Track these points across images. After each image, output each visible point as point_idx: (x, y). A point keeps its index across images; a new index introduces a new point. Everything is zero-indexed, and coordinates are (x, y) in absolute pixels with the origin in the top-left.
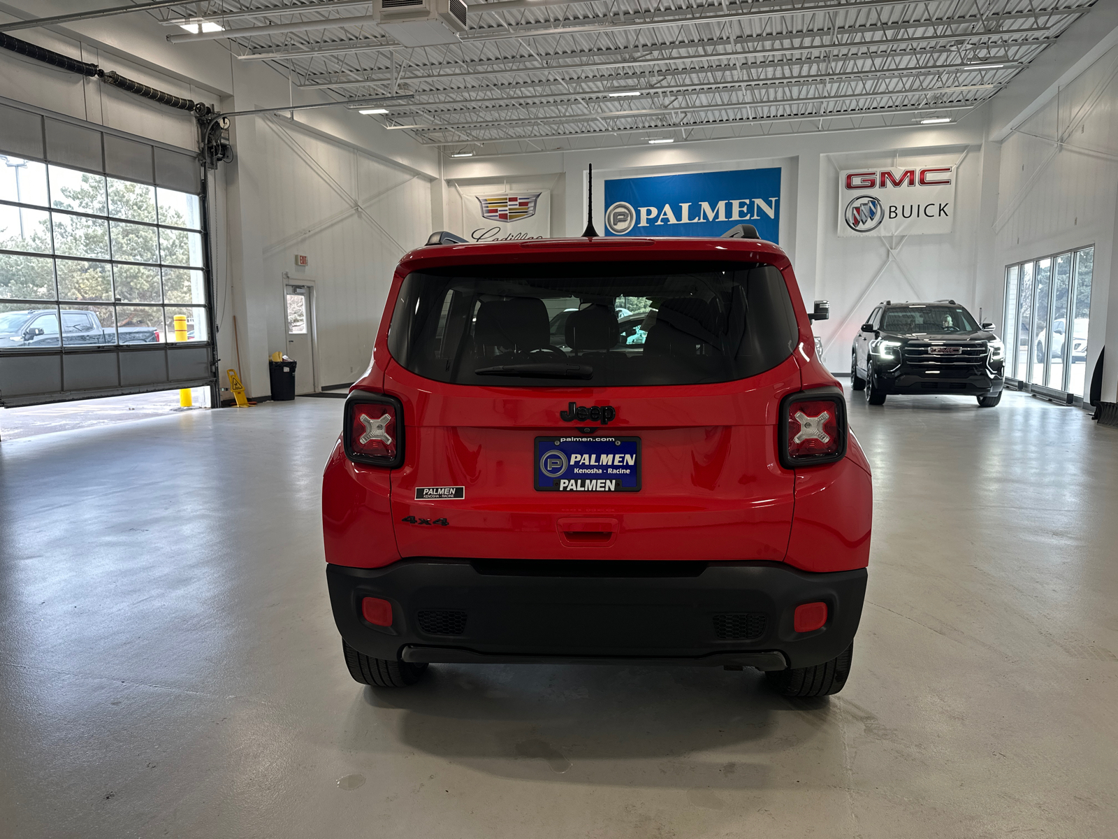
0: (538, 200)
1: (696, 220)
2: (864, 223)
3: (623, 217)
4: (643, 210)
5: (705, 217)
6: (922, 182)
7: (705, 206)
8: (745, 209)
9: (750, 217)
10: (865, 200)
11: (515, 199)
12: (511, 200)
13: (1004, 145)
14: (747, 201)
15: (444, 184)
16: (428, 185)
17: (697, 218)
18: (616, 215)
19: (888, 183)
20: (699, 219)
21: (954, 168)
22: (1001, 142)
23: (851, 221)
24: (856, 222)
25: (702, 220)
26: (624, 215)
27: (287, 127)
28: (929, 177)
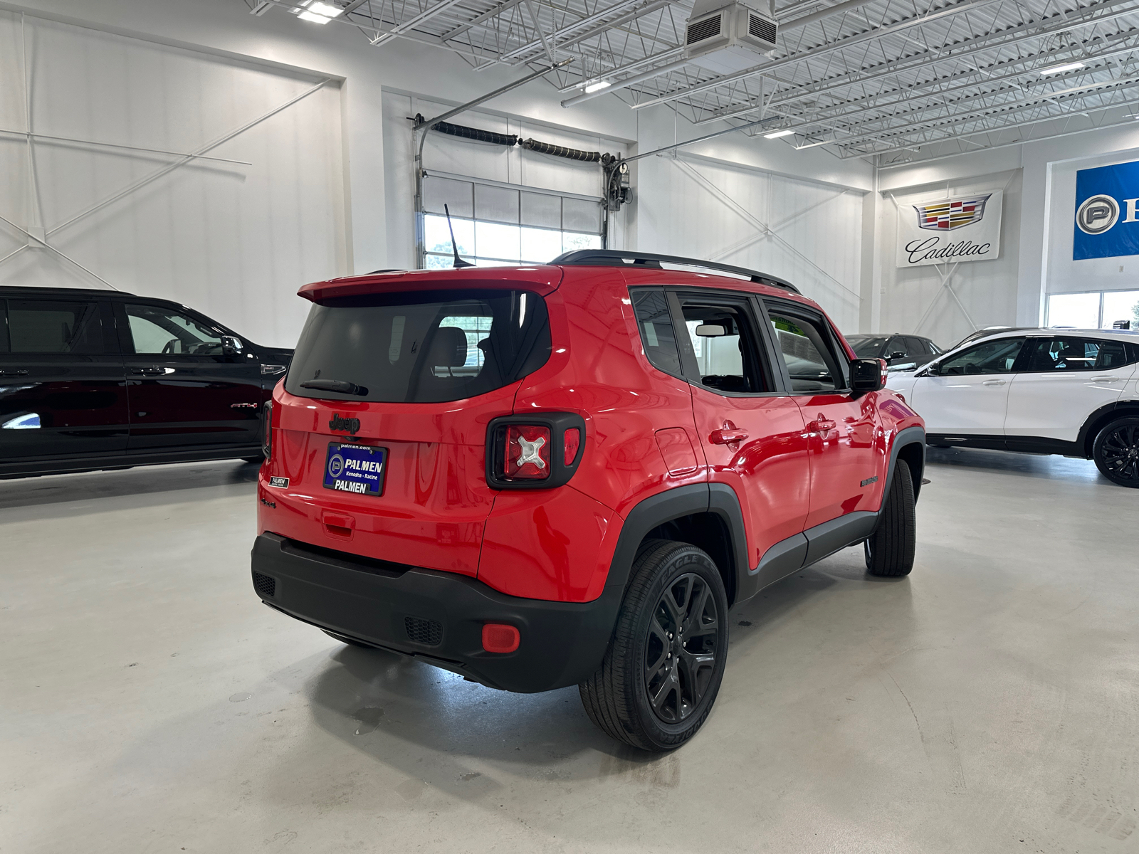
0: (987, 202)
3: (1101, 213)
4: (1131, 203)
11: (959, 204)
12: (953, 205)
15: (878, 196)
16: (861, 199)
18: (1090, 212)
26: (1103, 211)
27: (690, 162)
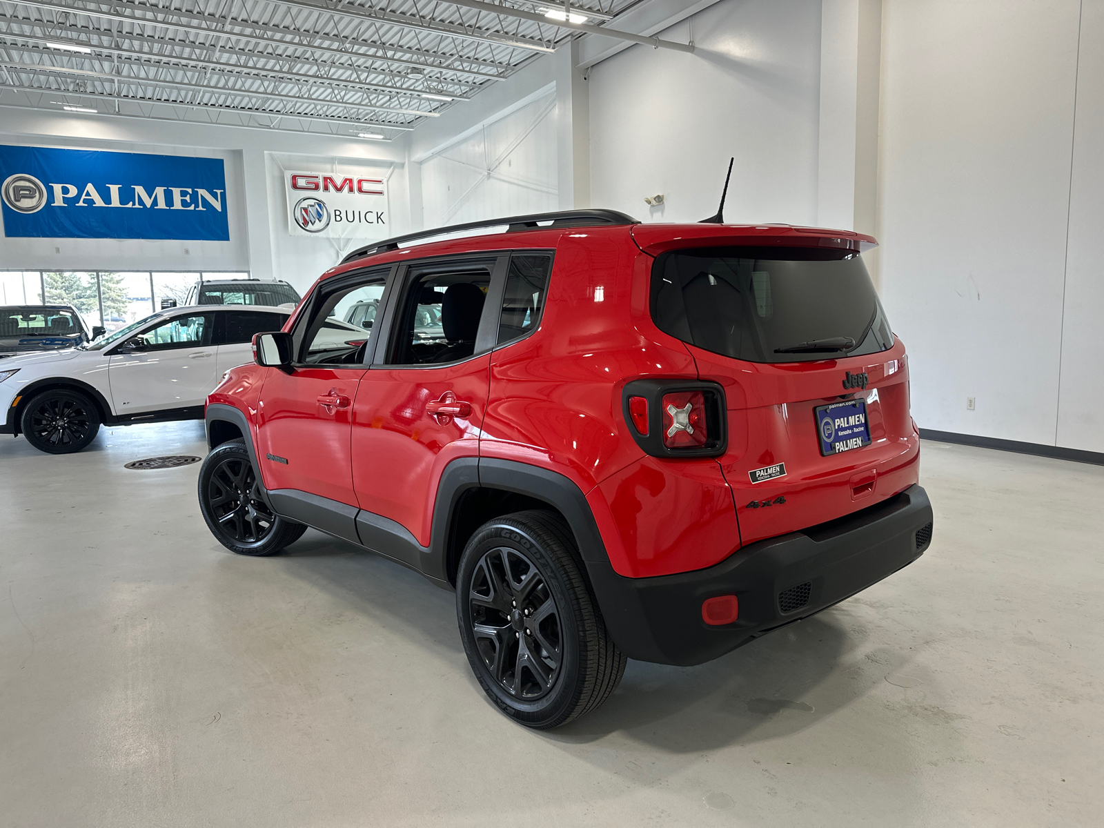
1: (130, 205)
2: (313, 224)
3: (28, 192)
4: (57, 188)
5: (141, 202)
6: (360, 190)
7: (139, 190)
8: (188, 198)
9: (195, 208)
10: (312, 202)
13: (425, 166)
14: (190, 191)
17: (131, 203)
18: (16, 189)
19: (331, 187)
20: (134, 204)
21: (385, 181)
22: (421, 163)
23: (301, 222)
24: (306, 223)
25: (137, 206)
26: (30, 191)
28: (365, 186)
